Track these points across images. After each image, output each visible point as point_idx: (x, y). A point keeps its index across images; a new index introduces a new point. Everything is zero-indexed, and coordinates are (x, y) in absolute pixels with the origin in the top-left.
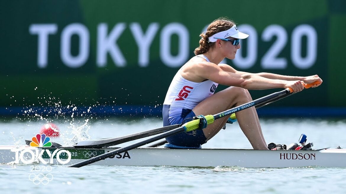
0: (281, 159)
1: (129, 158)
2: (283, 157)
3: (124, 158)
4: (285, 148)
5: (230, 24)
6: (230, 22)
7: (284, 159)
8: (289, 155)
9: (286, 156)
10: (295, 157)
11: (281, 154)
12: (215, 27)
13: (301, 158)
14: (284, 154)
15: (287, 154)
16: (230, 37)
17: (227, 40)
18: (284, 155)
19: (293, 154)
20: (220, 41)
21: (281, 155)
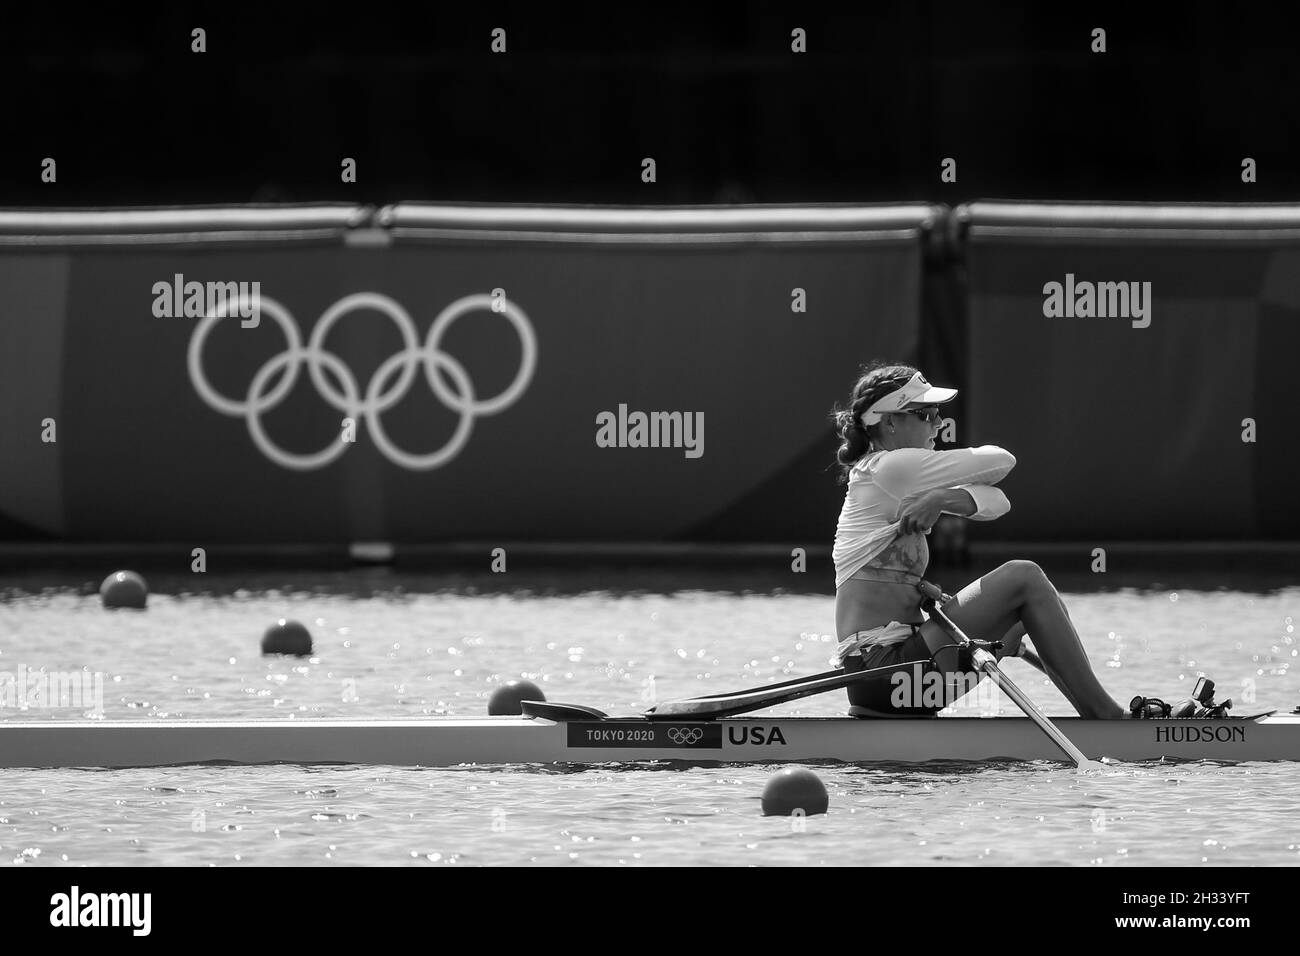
0: (1158, 740)
1: (783, 743)
2: (1163, 736)
3: (769, 743)
4: (1168, 713)
5: (905, 373)
6: (906, 369)
7: (1167, 740)
8: (1178, 732)
9: (1170, 735)
10: (1193, 735)
11: (1158, 728)
12: (870, 386)
13: (1209, 737)
14: (1167, 728)
15: (1174, 728)
16: (911, 403)
17: (905, 411)
18: (1167, 732)
19: (1188, 728)
20: (889, 417)
21: (1158, 732)
